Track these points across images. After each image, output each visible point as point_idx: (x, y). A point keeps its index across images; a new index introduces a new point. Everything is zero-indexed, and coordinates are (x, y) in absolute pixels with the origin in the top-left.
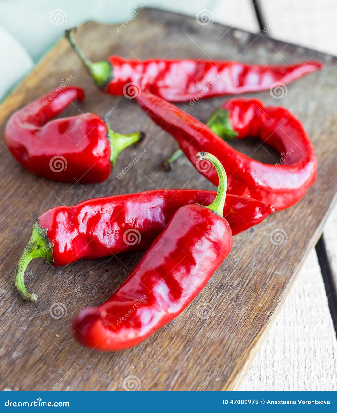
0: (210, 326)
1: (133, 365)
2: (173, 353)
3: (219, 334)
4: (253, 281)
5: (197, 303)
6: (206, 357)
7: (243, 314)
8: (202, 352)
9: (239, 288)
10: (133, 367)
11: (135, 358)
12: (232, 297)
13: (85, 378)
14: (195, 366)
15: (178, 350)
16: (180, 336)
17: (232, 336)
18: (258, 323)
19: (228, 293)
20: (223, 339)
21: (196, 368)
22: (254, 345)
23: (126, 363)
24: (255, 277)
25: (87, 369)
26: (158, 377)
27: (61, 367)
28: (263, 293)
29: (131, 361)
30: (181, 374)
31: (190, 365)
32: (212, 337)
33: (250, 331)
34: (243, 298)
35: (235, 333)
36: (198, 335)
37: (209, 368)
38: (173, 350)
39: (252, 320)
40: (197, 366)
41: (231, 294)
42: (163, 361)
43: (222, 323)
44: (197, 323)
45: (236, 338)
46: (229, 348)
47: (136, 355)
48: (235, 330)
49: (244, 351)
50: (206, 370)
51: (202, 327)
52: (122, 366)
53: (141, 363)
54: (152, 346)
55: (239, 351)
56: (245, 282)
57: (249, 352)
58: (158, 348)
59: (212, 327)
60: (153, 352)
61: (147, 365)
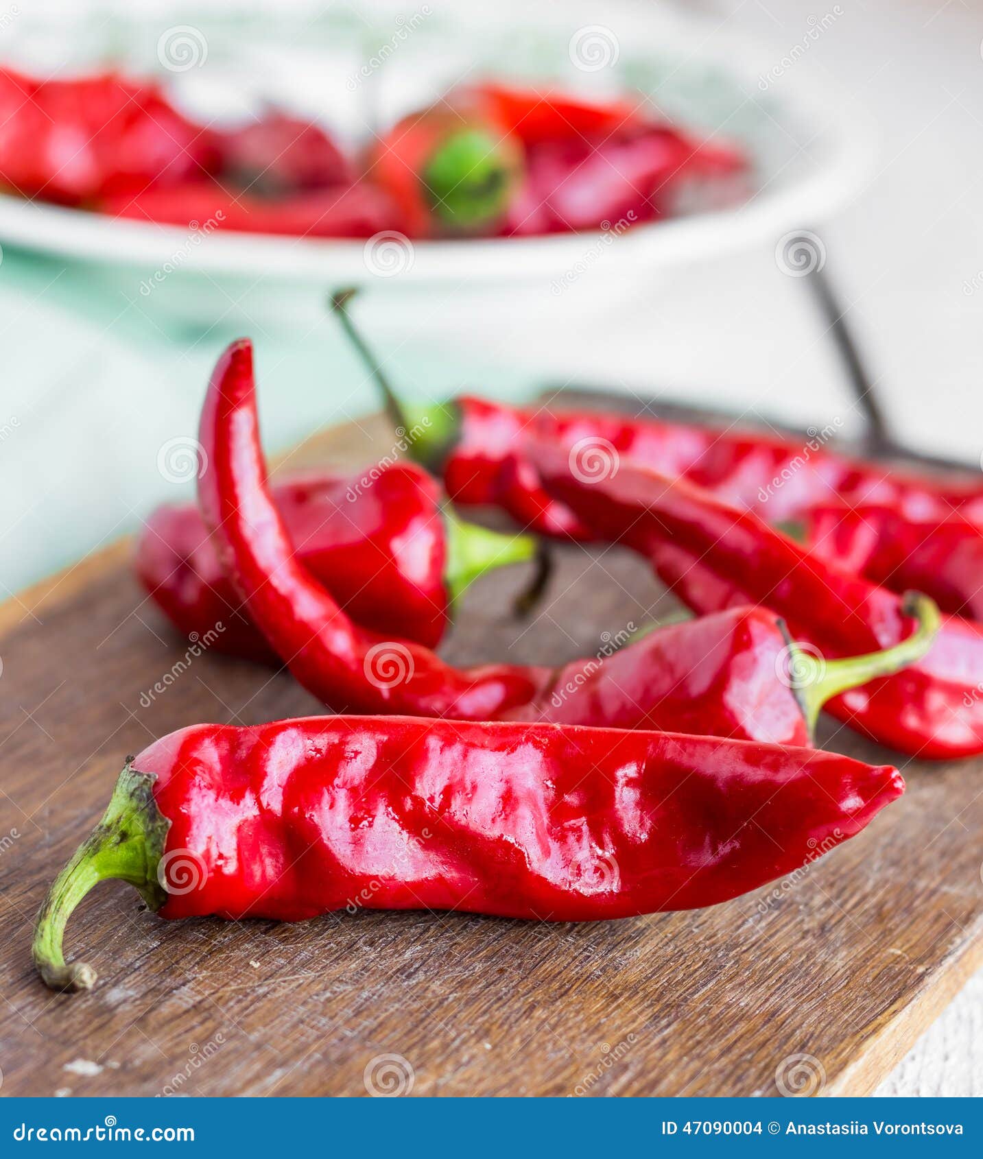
0: (738, 980)
1: (490, 1043)
2: (619, 1028)
3: (764, 998)
4: (873, 901)
5: (696, 931)
6: (723, 1043)
7: (840, 964)
8: (711, 1032)
9: (830, 911)
10: (488, 1046)
11: (494, 1028)
12: (806, 927)
13: (334, 1055)
14: (685, 1059)
15: (634, 1021)
16: (641, 994)
17: (806, 1007)
18: (887, 987)
19: (793, 919)
20: (777, 1011)
21: (688, 1064)
22: (875, 1031)
23: (464, 1035)
24: (881, 893)
25: (341, 1040)
26: (566, 1074)
27: (260, 1028)
28: (903, 926)
29: (481, 1033)
30: (641, 1074)
31: (671, 1057)
32: (742, 1004)
33: (860, 1003)
34: (841, 933)
35: (813, 1002)
36: (696, 996)
37: (731, 1067)
38: (618, 1022)
39: (869, 980)
40: (692, 1060)
41: (802, 921)
42: (583, 1041)
43: (776, 976)
44: (696, 971)
45: (818, 1013)
46: (794, 1031)
47: (500, 1022)
48: (814, 995)
49: (842, 1041)
50: (721, 1071)
51: (710, 981)
52: (454, 1040)
53: (512, 1039)
54: (552, 1008)
55: (825, 1040)
56: (846, 901)
57: (858, 1045)
58: (571, 1012)
59: (742, 984)
60: (553, 1021)
61: (534, 1045)
